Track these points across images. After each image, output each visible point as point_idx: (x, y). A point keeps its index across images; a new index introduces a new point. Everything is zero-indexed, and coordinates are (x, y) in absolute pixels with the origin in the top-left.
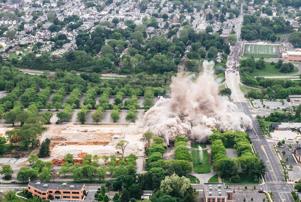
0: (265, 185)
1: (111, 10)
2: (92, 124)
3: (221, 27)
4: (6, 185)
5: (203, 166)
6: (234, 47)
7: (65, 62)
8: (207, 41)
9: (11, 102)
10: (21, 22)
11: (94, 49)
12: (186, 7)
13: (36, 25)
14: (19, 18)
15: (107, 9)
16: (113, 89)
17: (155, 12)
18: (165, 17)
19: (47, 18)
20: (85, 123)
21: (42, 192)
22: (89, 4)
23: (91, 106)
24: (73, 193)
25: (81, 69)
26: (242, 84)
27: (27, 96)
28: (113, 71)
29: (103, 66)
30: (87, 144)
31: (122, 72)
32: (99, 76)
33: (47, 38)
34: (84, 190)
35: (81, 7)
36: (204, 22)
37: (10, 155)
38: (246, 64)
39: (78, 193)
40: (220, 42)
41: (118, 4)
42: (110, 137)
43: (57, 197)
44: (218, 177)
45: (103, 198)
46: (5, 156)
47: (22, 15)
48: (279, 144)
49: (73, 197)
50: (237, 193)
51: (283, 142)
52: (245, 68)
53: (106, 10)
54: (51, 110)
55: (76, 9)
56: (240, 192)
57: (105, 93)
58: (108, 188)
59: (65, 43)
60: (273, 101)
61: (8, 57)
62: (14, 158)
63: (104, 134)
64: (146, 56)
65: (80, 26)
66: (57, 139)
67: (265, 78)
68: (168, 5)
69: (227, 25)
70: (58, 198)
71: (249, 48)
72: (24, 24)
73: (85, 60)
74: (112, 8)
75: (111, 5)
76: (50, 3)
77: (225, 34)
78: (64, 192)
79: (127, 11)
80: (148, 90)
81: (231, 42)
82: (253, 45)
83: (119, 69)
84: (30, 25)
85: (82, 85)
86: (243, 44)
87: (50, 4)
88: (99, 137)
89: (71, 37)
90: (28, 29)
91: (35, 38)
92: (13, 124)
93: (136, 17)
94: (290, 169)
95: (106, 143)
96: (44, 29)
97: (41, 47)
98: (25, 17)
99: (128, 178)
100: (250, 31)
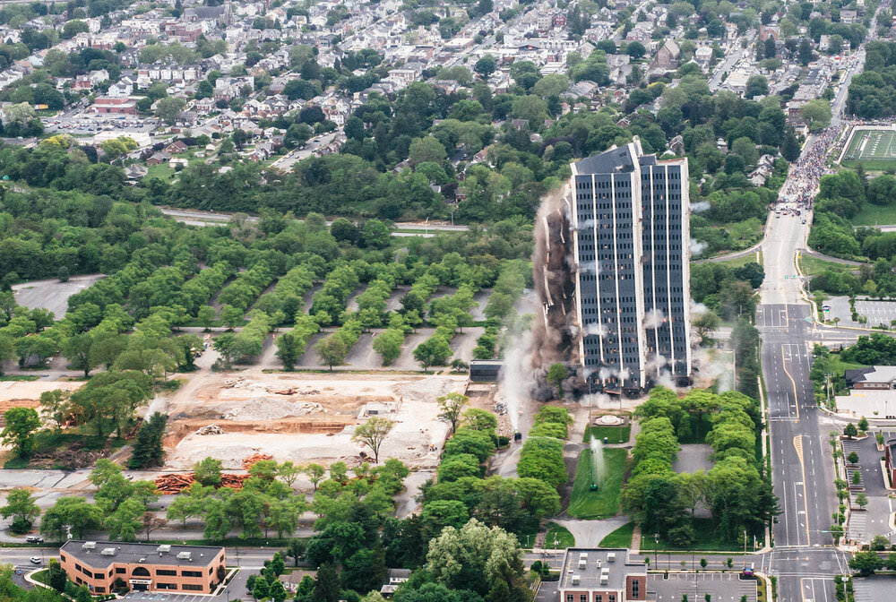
0: (768, 555)
1: (483, 34)
2: (315, 371)
3: (796, 79)
4: (11, 550)
5: (601, 496)
6: (819, 139)
7: (298, 188)
8: (732, 120)
9: (98, 307)
10: (208, 73)
11: (393, 149)
12: (705, 19)
13: (250, 81)
14: (204, 60)
15: (469, 30)
16: (409, 268)
17: (610, 38)
18: (636, 51)
19: (286, 61)
20: (296, 367)
21: (93, 570)
22: (422, 15)
23: (329, 319)
24: (185, 574)
25: (343, 209)
26: (809, 250)
27: (147, 289)
28: (436, 214)
29: (408, 198)
30: (280, 430)
31: (462, 217)
32: (387, 228)
33: (271, 118)
34: (221, 567)
35: (395, 27)
36: (746, 65)
37: (50, 461)
38: (835, 189)
39: (199, 574)
40: (773, 123)
41: (507, 17)
42: (353, 410)
43: (137, 587)
44: (635, 531)
45: (267, 589)
46: (35, 464)
47: (216, 53)
48: (850, 431)
49: (185, 587)
50: (674, 578)
51: (864, 425)
52: (832, 201)
53: (468, 35)
54: (213, 329)
55: (380, 31)
56: (682, 576)
57: (382, 279)
58: (296, 562)
59: (319, 131)
60: (890, 300)
61: (144, 174)
62: (59, 471)
63: (340, 400)
64: (538, 169)
65: (376, 81)
66: (199, 415)
67: (883, 230)
68: (655, 16)
69: (816, 71)
70: (142, 588)
71: (865, 141)
72: (217, 77)
73: (355, 180)
74: (487, 27)
75: (483, 19)
76: (307, 15)
77: (800, 100)
78: (159, 572)
79: (528, 36)
80: (509, 270)
81: (810, 125)
82: (881, 131)
83: (454, 207)
84: (232, 82)
85: (322, 255)
86: (850, 130)
87: (308, 18)
88: (320, 409)
89: (341, 113)
90: (225, 93)
91: (238, 119)
92: (87, 372)
93: (551, 53)
94: (858, 506)
95: (337, 428)
96: (272, 93)
97: (247, 144)
98: (225, 57)
99: (347, 531)
100: (877, 90)
